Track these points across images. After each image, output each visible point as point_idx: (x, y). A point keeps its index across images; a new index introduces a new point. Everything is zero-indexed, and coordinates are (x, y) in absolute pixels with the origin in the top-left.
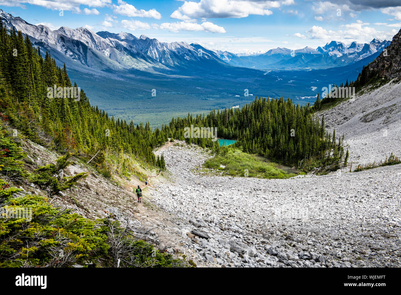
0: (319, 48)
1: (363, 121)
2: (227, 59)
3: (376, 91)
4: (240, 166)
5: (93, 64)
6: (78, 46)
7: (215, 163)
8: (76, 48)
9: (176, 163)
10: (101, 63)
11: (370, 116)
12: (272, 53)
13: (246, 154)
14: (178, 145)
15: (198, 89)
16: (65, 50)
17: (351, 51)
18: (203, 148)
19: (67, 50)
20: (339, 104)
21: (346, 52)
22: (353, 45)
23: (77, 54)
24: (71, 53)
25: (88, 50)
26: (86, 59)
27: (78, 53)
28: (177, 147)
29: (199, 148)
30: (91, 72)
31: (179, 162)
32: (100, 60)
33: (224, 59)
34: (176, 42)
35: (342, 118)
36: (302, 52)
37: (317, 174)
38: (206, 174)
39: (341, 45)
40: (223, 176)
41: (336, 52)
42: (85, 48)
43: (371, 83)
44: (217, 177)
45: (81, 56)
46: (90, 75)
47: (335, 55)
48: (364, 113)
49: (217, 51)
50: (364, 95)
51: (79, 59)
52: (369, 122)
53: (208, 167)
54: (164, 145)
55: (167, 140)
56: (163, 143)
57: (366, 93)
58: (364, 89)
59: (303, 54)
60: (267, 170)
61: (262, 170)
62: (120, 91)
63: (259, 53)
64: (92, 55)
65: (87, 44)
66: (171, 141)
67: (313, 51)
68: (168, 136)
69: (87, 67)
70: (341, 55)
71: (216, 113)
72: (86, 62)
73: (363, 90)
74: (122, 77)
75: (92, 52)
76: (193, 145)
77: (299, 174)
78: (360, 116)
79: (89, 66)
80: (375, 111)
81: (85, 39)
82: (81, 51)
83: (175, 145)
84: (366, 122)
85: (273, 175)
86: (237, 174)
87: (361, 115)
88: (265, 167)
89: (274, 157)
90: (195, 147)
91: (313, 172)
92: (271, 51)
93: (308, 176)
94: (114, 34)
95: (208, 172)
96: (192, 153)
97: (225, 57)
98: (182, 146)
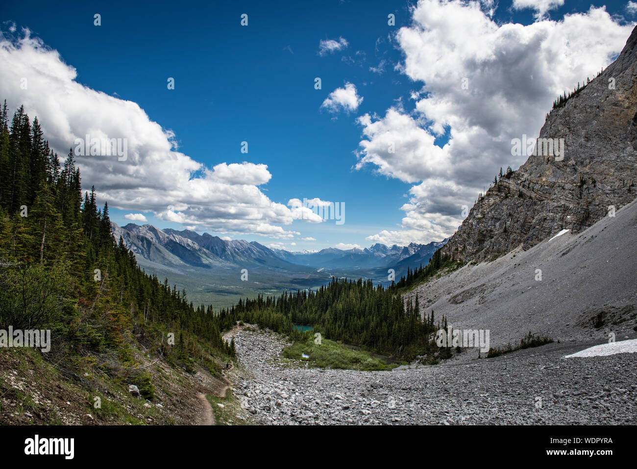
0: (366, 249)
1: (452, 303)
2: (284, 257)
3: (455, 273)
4: (328, 355)
5: (155, 258)
6: (142, 241)
7: (296, 352)
8: (141, 243)
9: (247, 352)
10: (163, 257)
11: (460, 297)
12: (325, 252)
13: (330, 341)
14: (249, 329)
15: (256, 284)
16: (130, 244)
17: (394, 252)
18: (279, 333)
19: (131, 245)
20: (416, 288)
21: (389, 253)
22: (395, 247)
23: (140, 249)
24: (135, 248)
25: (152, 245)
26: (149, 254)
27: (142, 247)
28: (247, 332)
29: (274, 333)
30: (152, 266)
31: (251, 351)
32: (162, 255)
33: (280, 257)
34: (237, 240)
35: (425, 301)
36: (351, 251)
37: (424, 364)
38: (287, 365)
39: (384, 247)
40: (309, 368)
41: (380, 253)
42: (149, 243)
43: (446, 266)
44: (302, 370)
45: (145, 250)
46: (152, 268)
47: (380, 256)
48: (451, 294)
49: (275, 249)
50: (442, 278)
51: (142, 253)
52: (460, 303)
53: (288, 356)
54: (232, 329)
55: (235, 324)
56: (230, 327)
57: (443, 276)
58: (441, 272)
59: (352, 254)
60: (361, 360)
61: (356, 361)
62: (179, 284)
63: (312, 252)
64: (155, 250)
65: (151, 240)
66: (241, 325)
67: (360, 251)
68: (236, 318)
69: (149, 261)
70: (384, 255)
71: (288, 296)
72: (149, 256)
73: (439, 273)
74: (183, 271)
75: (156, 247)
76: (267, 330)
77: (402, 364)
78: (447, 297)
79: (151, 260)
80: (464, 292)
81: (150, 235)
82: (145, 246)
83: (245, 330)
84: (456, 303)
85: (373, 366)
86: (327, 365)
87: (449, 297)
88: (358, 357)
89: (364, 344)
90: (269, 333)
91: (417, 362)
92: (323, 251)
93: (413, 366)
94: (178, 231)
95: (289, 364)
96: (266, 340)
97: (282, 255)
98: (254, 331)
